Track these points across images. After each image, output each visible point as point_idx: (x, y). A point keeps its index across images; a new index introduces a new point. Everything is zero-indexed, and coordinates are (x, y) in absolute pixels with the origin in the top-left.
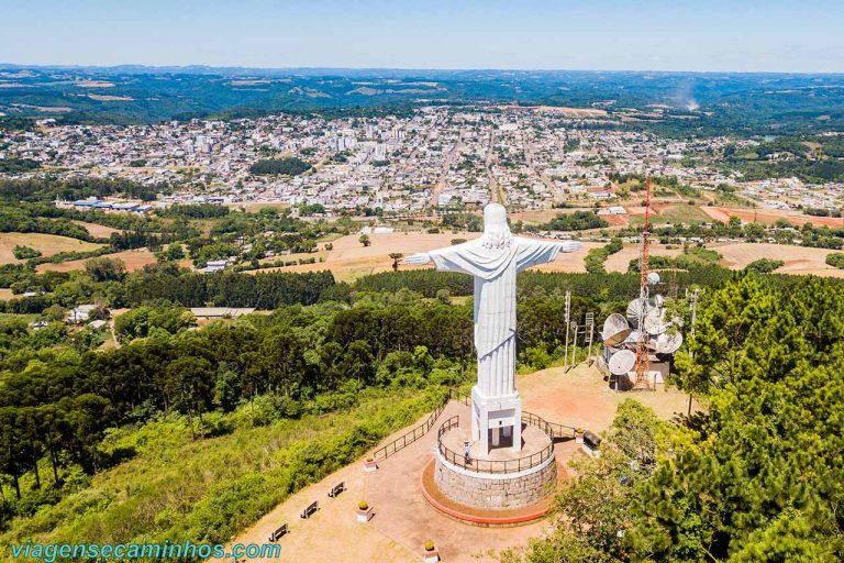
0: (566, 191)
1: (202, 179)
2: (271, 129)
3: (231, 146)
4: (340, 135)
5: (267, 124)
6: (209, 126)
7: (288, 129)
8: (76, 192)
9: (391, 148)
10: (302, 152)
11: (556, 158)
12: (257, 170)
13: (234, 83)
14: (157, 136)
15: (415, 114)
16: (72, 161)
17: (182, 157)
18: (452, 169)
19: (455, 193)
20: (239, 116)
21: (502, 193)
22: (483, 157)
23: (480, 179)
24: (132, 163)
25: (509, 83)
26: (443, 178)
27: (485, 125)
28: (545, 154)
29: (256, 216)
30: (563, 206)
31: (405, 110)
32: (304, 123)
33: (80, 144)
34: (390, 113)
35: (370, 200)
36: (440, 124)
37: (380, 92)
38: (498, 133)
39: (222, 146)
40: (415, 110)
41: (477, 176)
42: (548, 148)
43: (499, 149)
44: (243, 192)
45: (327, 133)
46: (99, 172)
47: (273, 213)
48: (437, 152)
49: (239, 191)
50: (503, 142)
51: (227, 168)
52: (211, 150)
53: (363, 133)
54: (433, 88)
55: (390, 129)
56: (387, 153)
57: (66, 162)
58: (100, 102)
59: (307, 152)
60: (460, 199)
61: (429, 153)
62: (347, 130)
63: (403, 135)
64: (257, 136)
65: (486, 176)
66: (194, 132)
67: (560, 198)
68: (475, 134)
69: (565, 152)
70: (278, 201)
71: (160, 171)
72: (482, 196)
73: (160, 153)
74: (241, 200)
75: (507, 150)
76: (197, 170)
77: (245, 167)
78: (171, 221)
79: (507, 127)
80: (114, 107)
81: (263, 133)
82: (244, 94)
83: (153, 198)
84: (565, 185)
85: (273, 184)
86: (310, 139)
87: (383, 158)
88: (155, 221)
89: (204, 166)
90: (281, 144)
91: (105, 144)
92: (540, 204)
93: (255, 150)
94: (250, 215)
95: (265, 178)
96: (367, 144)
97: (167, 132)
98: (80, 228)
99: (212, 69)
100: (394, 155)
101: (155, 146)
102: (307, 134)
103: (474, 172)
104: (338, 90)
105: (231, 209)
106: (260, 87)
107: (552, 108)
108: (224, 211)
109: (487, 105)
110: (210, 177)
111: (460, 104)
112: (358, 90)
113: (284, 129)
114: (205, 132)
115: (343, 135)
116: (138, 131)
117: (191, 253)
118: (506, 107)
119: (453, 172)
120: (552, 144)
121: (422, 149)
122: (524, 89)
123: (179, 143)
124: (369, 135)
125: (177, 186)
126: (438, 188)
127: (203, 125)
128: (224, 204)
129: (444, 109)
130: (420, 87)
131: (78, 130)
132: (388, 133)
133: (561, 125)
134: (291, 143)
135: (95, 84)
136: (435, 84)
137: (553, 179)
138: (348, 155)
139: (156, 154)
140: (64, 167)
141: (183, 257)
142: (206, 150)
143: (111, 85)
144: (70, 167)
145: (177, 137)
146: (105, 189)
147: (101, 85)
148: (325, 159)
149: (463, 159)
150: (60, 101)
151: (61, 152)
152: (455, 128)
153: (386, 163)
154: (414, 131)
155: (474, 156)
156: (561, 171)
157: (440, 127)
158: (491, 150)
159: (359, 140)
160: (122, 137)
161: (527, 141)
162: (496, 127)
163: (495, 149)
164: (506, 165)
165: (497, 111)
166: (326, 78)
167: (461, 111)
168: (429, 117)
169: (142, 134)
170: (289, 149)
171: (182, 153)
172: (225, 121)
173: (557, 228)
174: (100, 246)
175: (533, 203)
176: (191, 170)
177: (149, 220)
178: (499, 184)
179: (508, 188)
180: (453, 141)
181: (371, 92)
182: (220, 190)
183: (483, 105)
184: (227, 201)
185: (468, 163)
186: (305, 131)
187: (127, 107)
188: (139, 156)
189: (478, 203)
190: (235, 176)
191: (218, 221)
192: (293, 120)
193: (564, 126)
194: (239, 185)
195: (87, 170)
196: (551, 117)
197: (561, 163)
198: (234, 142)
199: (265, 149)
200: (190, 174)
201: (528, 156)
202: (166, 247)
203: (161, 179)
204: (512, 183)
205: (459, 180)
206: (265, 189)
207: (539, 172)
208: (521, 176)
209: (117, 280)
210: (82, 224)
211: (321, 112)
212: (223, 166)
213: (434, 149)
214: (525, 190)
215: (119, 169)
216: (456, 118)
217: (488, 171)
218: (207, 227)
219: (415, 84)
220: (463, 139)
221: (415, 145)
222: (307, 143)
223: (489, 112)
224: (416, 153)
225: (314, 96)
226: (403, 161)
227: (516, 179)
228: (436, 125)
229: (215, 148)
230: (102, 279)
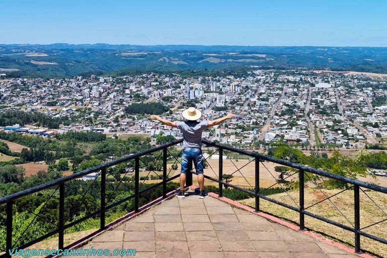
0: (378, 135)
1: (92, 115)
2: (143, 83)
3: (115, 93)
4: (192, 88)
5: (141, 79)
6: (102, 80)
7: (155, 84)
8: (7, 120)
9: (228, 99)
10: (164, 99)
11: (365, 110)
12: (130, 111)
13: (123, 54)
14: (67, 86)
15: (248, 75)
16: (11, 101)
17: (81, 100)
18: (276, 114)
19: (278, 132)
20: (123, 74)
21: (319, 134)
22: (302, 106)
23: (299, 122)
24: (48, 103)
25: (322, 55)
26: (269, 121)
27: (303, 84)
28: (358, 107)
29: (124, 142)
30: (376, 147)
31: (241, 73)
32: (167, 79)
33: (18, 90)
34: (230, 74)
35: (211, 135)
36: (267, 83)
37: (223, 61)
38: (315, 89)
39: (109, 94)
40: (249, 73)
41: (298, 120)
42: (358, 102)
43: (316, 101)
44: (118, 125)
45: (182, 86)
46: (26, 109)
47: (137, 141)
48: (264, 102)
49: (115, 124)
50: (319, 96)
51: (110, 109)
52: (100, 95)
53: (209, 87)
54: (263, 58)
55: (229, 85)
56: (226, 102)
57: (7, 102)
58: (37, 66)
59: (167, 99)
60: (283, 137)
61: (258, 103)
62: (197, 85)
63: (238, 89)
64: (133, 88)
65: (305, 120)
66: (91, 84)
67: (372, 140)
68: (295, 90)
69: (374, 106)
70: (142, 132)
71: (65, 109)
72: (301, 135)
73: (67, 98)
74: (116, 131)
75: (322, 102)
76: (90, 109)
77: (122, 108)
78: (65, 143)
79: (321, 85)
80: (45, 68)
81: (137, 85)
82: (129, 62)
83: (57, 127)
84: (376, 130)
85: (141, 121)
86: (169, 90)
87: (223, 105)
88: (54, 142)
89: (95, 106)
90: (149, 93)
91: (34, 91)
92: (354, 145)
93: (131, 97)
94: (120, 141)
95: (135, 116)
96: (211, 95)
97: (74, 84)
98: (4, 145)
99: (111, 46)
100: (231, 103)
101: (65, 93)
102: (168, 87)
103: (295, 117)
104: (193, 59)
105: (107, 137)
106: (140, 57)
107: (360, 73)
108: (103, 137)
109: (305, 70)
110: (97, 114)
111: (284, 69)
112: (207, 59)
113: (153, 83)
114: (98, 84)
115: (196, 88)
116: (56, 82)
117: (73, 166)
118: (320, 72)
119: (277, 117)
120: (361, 99)
121: (252, 100)
122: (335, 60)
123: (81, 90)
124: (213, 88)
125: (74, 120)
126: (265, 129)
127: (99, 79)
128: (104, 133)
129: (271, 72)
130: (253, 58)
131: (18, 81)
132: (227, 88)
133: (368, 85)
134: (156, 92)
135: (36, 55)
136: (264, 56)
137: (365, 124)
138: (197, 102)
139: (64, 98)
140: (5, 105)
141: (68, 169)
142: (98, 96)
143: (46, 55)
144: (9, 105)
145: (80, 87)
146: (26, 119)
147: (40, 55)
148: (177, 105)
149: (285, 108)
150: (14, 65)
151: (5, 95)
152: (280, 86)
153: (225, 109)
154: (247, 87)
155: (295, 106)
156: (372, 119)
157: (268, 85)
158: (309, 102)
159: (205, 92)
160: (44, 86)
161: (339, 97)
162: (313, 85)
163: (312, 101)
164: (321, 113)
165: (313, 74)
166: (184, 52)
167: (284, 73)
168: (259, 77)
169: (58, 84)
170: (154, 97)
171: (81, 97)
172: (113, 77)
173: (371, 166)
174: (13, 158)
175: (347, 144)
176: (86, 109)
177: (50, 142)
178: (316, 127)
179: (325, 130)
180: (278, 94)
181: (217, 61)
182: (102, 123)
183: (302, 70)
184: (106, 131)
185: (290, 110)
186: (167, 84)
187: (54, 69)
188: (53, 99)
189: (298, 141)
190: (114, 114)
191: (97, 144)
192: (159, 77)
193: (371, 86)
194: (116, 120)
195: (18, 108)
196: (359, 80)
197: (371, 114)
198: (117, 91)
199: (137, 96)
200: (85, 111)
201: (341, 108)
202: (57, 162)
203: (64, 114)
204: (328, 127)
205: (282, 123)
206: (134, 124)
207: (351, 119)
208: (335, 121)
209: (18, 183)
210: (5, 142)
211: (180, 72)
212: (107, 107)
213: (263, 100)
214: (340, 132)
215: (39, 107)
216: (280, 78)
217: (307, 118)
218: (89, 148)
219: (249, 55)
220: (286, 94)
221: (248, 96)
222: (168, 93)
223: (307, 75)
224: (247, 102)
225: (176, 63)
226: (237, 108)
227: (331, 124)
228: (264, 83)
229: (104, 95)
230: (8, 181)
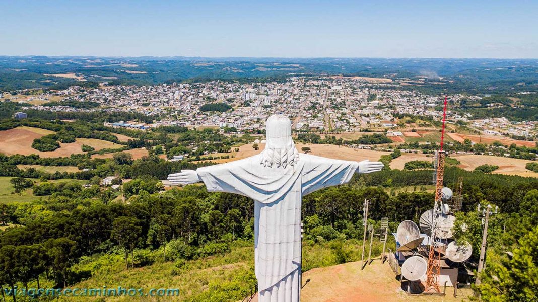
0: (368, 123)
1: (176, 113)
2: (212, 88)
3: (192, 96)
4: (247, 92)
5: (210, 85)
6: (181, 86)
7: (221, 88)
8: (114, 118)
9: (273, 99)
10: (228, 100)
11: (363, 104)
12: (204, 109)
13: (196, 65)
14: (156, 91)
15: (286, 81)
16: (115, 103)
17: (167, 102)
18: (305, 109)
19: (305, 123)
20: (197, 81)
21: (332, 123)
22: (322, 103)
23: (319, 115)
24: (143, 104)
25: (338, 64)
26: (299, 115)
27: (324, 87)
28: (357, 102)
29: (201, 133)
30: (366, 131)
31: (282, 79)
32: (229, 85)
33: (119, 94)
34: (274, 81)
35: (261, 126)
36: (300, 86)
37: (269, 70)
38: (331, 90)
39: (187, 97)
40: (287, 79)
41: (318, 113)
42: (359, 99)
43: (331, 99)
44: (196, 120)
45: (241, 91)
46: (127, 109)
47: (210, 131)
48: (297, 101)
49: (194, 120)
50: (334, 96)
51: (189, 108)
52: (181, 98)
53: (259, 91)
54: (297, 67)
55: (273, 89)
56: (271, 101)
57: (112, 103)
58: (131, 74)
59: (230, 100)
60: (308, 126)
61: (293, 101)
62: (251, 89)
63: (280, 92)
64: (205, 92)
65: (323, 114)
66: (174, 89)
67: (364, 126)
68: (318, 91)
69: (368, 101)
70: (213, 125)
71: (156, 109)
72: (320, 124)
73: (157, 100)
74: (194, 124)
75: (335, 100)
76: (174, 108)
77: (198, 107)
78: (158, 134)
79: (336, 87)
80: (138, 77)
81: (208, 90)
82: (201, 70)
83: (151, 122)
84: (368, 119)
85: (212, 116)
86: (232, 93)
87: (269, 104)
88: (151, 134)
89: (178, 106)
90: (217, 96)
91: (131, 95)
92: (353, 129)
93: (204, 99)
94: (198, 132)
95: (208, 113)
96: (261, 96)
97: (161, 89)
98: (114, 137)
99: (186, 58)
100: (274, 102)
101: (155, 96)
102: (230, 91)
103: (317, 111)
104: (248, 69)
105: (189, 129)
106: (209, 67)
107: (361, 78)
108: (185, 130)
109: (326, 76)
110: (180, 112)
111: (311, 76)
112: (258, 69)
113: (219, 88)
114: (179, 89)
115: (249, 92)
116: (147, 88)
117: (166, 151)
118: (335, 77)
119: (305, 112)
120: (361, 96)
121: (289, 99)
122: (346, 68)
123: (166, 94)
124: (262, 92)
125: (163, 116)
126: (297, 120)
127: (179, 86)
128: (186, 126)
129: (302, 78)
130: (290, 67)
131: (119, 88)
132: (272, 91)
133: (366, 87)
134: (222, 95)
135: (129, 66)
136: (298, 66)
137: (361, 115)
138: (251, 102)
139: (155, 100)
140: (111, 106)
141: (162, 153)
142: (179, 98)
143: (137, 66)
144: (113, 106)
145: (165, 91)
146: (128, 117)
147: (132, 66)
148: (238, 104)
149: (311, 104)
150: (112, 74)
151: (109, 98)
152: (308, 88)
153: (270, 106)
154: (286, 90)
155: (317, 103)
156: (366, 112)
157: (300, 88)
158: (327, 100)
159: (257, 94)
160: (139, 91)
161: (347, 95)
162: (330, 88)
163: (329, 99)
164: (334, 107)
165: (330, 79)
166: (241, 63)
167: (311, 79)
168: (294, 83)
169: (149, 90)
170: (221, 99)
171: (167, 99)
172: (190, 84)
173: (362, 143)
174: (123, 146)
175: (349, 129)
176: (171, 108)
177: (148, 133)
178: (330, 118)
179: (335, 120)
180: (306, 95)
181: (265, 70)
182: (184, 119)
183: (324, 76)
184: (188, 124)
185: (314, 107)
186: (229, 89)
187: (144, 77)
188: (146, 101)
189: (318, 128)
190: (192, 112)
191: (182, 134)
192: (223, 83)
193: (368, 87)
194: (194, 116)
195: (121, 108)
196: (360, 82)
197: (366, 107)
198: (193, 94)
199: (209, 98)
200: (170, 110)
201: (347, 103)
202: (154, 148)
203: (156, 112)
204: (338, 118)
205: (308, 116)
206: (207, 119)
207: (353, 111)
208: (342, 114)
209: (128, 164)
210: (115, 134)
211: (239, 79)
212: (187, 106)
213: (296, 99)
214: (345, 121)
215: (136, 107)
216: (308, 83)
217: (325, 111)
218: (176, 137)
219: (288, 65)
220: (312, 94)
221: (286, 97)
222: (230, 95)
223: (327, 80)
224: (286, 101)
225: (235, 71)
226: (279, 105)
227: (339, 115)
228: (298, 86)
229: (184, 98)
230: (121, 163)
